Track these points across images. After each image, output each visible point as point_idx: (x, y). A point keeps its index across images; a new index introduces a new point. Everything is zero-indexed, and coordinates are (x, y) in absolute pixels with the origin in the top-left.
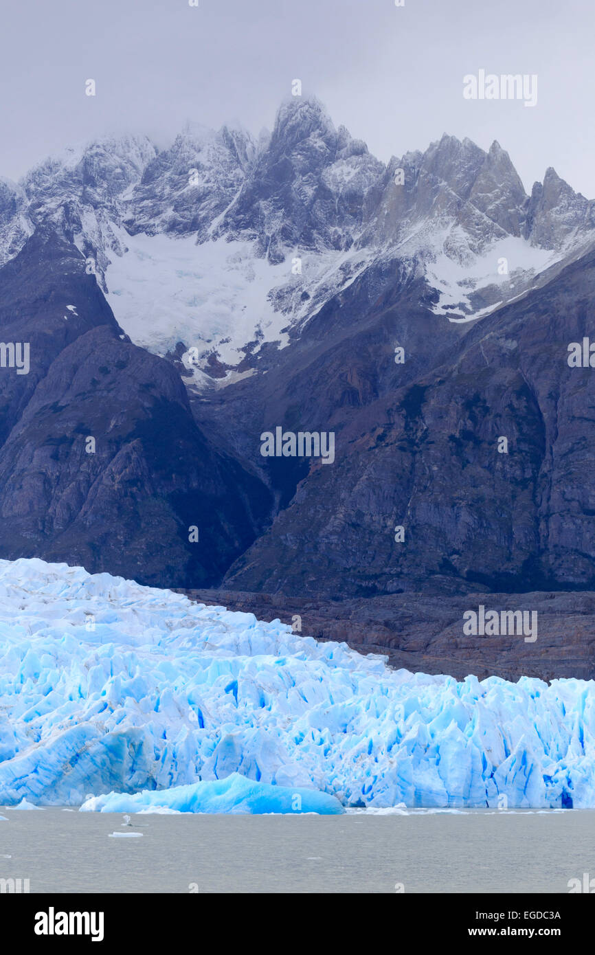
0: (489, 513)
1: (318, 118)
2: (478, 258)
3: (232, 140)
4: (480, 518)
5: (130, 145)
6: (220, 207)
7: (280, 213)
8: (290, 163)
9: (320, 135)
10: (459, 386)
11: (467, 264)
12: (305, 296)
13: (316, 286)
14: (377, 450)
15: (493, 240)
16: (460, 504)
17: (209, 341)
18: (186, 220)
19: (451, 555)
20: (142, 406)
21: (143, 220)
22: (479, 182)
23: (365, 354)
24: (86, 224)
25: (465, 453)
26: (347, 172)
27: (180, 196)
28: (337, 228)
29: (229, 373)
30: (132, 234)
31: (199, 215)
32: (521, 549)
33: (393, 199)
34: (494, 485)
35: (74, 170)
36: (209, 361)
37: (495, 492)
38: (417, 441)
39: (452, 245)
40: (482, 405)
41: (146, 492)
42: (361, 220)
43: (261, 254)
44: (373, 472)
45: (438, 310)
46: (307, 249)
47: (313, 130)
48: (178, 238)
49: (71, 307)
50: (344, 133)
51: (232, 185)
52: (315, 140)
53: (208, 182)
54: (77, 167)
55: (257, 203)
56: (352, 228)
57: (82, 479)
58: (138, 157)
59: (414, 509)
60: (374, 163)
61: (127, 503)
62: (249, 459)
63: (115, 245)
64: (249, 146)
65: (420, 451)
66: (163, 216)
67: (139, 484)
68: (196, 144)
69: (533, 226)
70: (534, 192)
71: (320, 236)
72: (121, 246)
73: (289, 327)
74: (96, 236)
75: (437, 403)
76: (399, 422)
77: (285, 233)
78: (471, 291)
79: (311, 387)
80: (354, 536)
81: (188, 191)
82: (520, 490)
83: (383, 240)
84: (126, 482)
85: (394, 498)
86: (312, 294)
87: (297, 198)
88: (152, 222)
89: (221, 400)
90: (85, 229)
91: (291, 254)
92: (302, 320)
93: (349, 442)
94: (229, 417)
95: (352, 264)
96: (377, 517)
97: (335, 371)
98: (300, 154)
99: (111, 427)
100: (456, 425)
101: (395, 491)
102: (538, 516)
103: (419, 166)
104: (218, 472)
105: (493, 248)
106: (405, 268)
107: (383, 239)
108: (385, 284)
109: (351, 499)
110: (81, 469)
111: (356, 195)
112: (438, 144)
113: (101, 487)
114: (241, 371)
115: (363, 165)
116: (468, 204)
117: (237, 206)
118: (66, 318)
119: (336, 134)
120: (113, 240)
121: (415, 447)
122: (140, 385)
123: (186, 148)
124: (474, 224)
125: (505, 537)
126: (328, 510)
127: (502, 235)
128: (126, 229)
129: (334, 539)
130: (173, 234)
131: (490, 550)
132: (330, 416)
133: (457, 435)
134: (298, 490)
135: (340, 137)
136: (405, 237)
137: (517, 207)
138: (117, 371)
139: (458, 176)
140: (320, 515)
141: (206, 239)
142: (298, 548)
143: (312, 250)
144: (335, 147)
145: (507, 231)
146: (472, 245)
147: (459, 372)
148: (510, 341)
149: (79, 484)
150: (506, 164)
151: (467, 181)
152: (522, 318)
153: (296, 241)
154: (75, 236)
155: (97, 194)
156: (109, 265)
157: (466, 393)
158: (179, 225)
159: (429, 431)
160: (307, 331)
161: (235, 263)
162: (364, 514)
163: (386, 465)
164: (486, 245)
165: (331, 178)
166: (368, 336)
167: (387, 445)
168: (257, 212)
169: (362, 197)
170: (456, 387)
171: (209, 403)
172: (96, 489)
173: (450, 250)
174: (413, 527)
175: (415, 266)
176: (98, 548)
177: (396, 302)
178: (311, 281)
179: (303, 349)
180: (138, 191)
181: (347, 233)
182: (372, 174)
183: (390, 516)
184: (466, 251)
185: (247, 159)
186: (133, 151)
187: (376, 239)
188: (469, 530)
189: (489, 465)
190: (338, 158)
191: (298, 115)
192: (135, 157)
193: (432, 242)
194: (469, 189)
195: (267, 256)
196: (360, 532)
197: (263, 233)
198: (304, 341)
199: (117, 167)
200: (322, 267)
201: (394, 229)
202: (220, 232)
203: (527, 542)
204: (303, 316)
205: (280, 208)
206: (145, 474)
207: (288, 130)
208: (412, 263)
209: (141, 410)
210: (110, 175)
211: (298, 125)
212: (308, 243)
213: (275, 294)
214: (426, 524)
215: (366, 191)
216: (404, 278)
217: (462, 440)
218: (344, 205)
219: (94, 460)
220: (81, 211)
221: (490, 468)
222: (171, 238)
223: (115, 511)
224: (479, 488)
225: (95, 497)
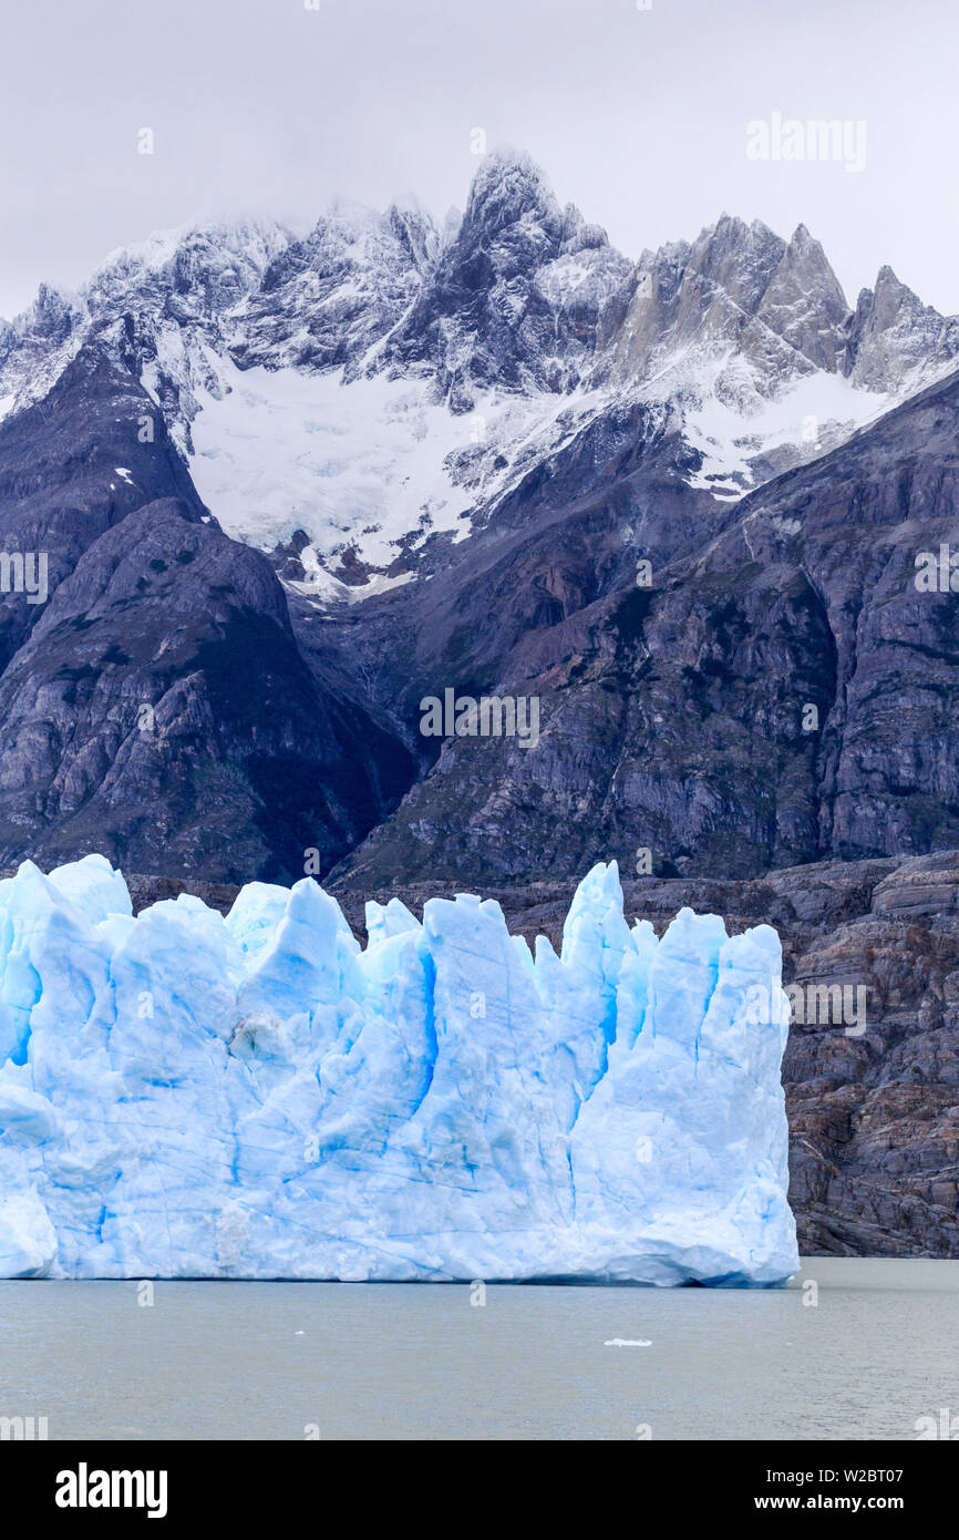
0: (739, 790)
1: (533, 192)
2: (768, 405)
3: (403, 227)
4: (725, 798)
5: (249, 234)
6: (379, 328)
7: (471, 337)
8: (489, 260)
9: (537, 218)
10: (704, 591)
11: (750, 413)
12: (501, 463)
13: (519, 447)
14: (568, 691)
15: (793, 376)
16: (695, 775)
17: (346, 529)
18: (326, 348)
19: (677, 856)
20: (212, 621)
21: (261, 347)
22: (774, 288)
23: (578, 548)
24: (166, 348)
25: (709, 695)
26: (576, 273)
27: (319, 311)
28: (556, 359)
29: (374, 579)
30: (242, 367)
31: (348, 339)
32: (789, 848)
33: (643, 314)
34: (751, 746)
35: (161, 271)
36: (343, 560)
37: (751, 757)
38: (633, 676)
39: (728, 384)
40: (738, 620)
41: (209, 755)
42: (594, 347)
43: (439, 397)
44: (560, 725)
45: (698, 482)
46: (509, 392)
47: (525, 211)
48: (315, 375)
49: (122, 472)
50: (573, 216)
51: (401, 295)
52: (529, 225)
53: (364, 289)
54: (165, 267)
55: (436, 322)
56: (580, 359)
57: (108, 732)
58: (261, 251)
59: (621, 784)
60: (617, 260)
61: (176, 771)
62: (387, 707)
63: (210, 382)
64: (431, 236)
65: (637, 693)
66: (292, 341)
67: (197, 741)
68: (348, 233)
69: (857, 357)
70: (860, 305)
71: (529, 372)
72: (221, 384)
73: (472, 509)
74: (181, 367)
75: (670, 617)
76: (607, 644)
77: (477, 367)
78: (753, 453)
79: (492, 597)
80: (525, 825)
81: (331, 303)
82: (791, 754)
83: (626, 377)
84: (177, 738)
85: (590, 765)
86: (511, 459)
87: (497, 313)
88: (274, 349)
89: (353, 618)
90: (162, 356)
91: (485, 399)
92: (493, 500)
93: (528, 678)
94: (362, 642)
95: (575, 414)
96: (563, 795)
97: (528, 572)
98: (503, 246)
99: (161, 652)
100: (696, 652)
101: (594, 754)
102: (818, 795)
103: (685, 264)
104: (329, 726)
105: (792, 389)
106: (652, 419)
107: (625, 375)
108: (623, 442)
109: (522, 767)
110: (109, 718)
111: (586, 308)
112: (714, 230)
113: (136, 744)
114: (392, 576)
115: (599, 263)
116: (756, 323)
117: (407, 327)
118: (112, 487)
119: (560, 216)
120: (207, 375)
121: (629, 685)
122: (212, 588)
123: (331, 237)
124: (764, 351)
125: (764, 829)
126: (486, 785)
127: (809, 369)
128: (233, 360)
129: (493, 829)
130: (307, 368)
131: (739, 850)
132: (516, 641)
133: (697, 667)
134: (443, 752)
135: (567, 221)
136: (657, 371)
137: (833, 327)
138: (177, 566)
139: (742, 278)
140: (474, 792)
141: (357, 377)
142: (435, 843)
143: (516, 392)
144: (559, 237)
145: (815, 362)
146: (760, 384)
147: (707, 569)
148: (790, 520)
149: (103, 742)
150: (818, 259)
151: (756, 285)
152: (810, 486)
153: (493, 379)
154: (144, 366)
155: (188, 304)
156: (198, 413)
157: (714, 601)
158: (315, 354)
159: (653, 661)
160: (498, 514)
161: (397, 411)
162: (542, 791)
163: (580, 714)
164: (782, 385)
165: (549, 282)
166: (584, 521)
167: (586, 682)
168: (435, 336)
169: (596, 312)
170: (700, 592)
171: (334, 622)
172: (129, 749)
173: (724, 391)
174: (619, 812)
175: (668, 415)
176: (124, 841)
177: (635, 469)
178: (511, 439)
179: (490, 541)
180: (254, 302)
181: (571, 367)
182: (613, 278)
183: (583, 794)
184: (751, 393)
185: (426, 257)
186: (253, 244)
187: (615, 376)
188: (707, 817)
189: (745, 715)
190: (562, 253)
191: (502, 187)
192: (256, 251)
193: (698, 379)
194: (759, 299)
195: (448, 402)
196: (533, 819)
197: (442, 366)
198: (492, 530)
199: (227, 268)
200: (530, 418)
201: (643, 359)
202: (378, 366)
203: (799, 837)
204: (495, 493)
205: (471, 329)
206: (208, 726)
207: (487, 211)
208: (664, 411)
209: (209, 626)
210: (216, 279)
211: (503, 202)
212: (511, 383)
213: (455, 459)
214: (640, 806)
215: (602, 303)
216: (650, 434)
217: (704, 675)
218: (567, 324)
219: (129, 703)
220: (159, 329)
221: (746, 720)
222: (303, 374)
223: (156, 783)
224: (727, 752)
225: (127, 761)
